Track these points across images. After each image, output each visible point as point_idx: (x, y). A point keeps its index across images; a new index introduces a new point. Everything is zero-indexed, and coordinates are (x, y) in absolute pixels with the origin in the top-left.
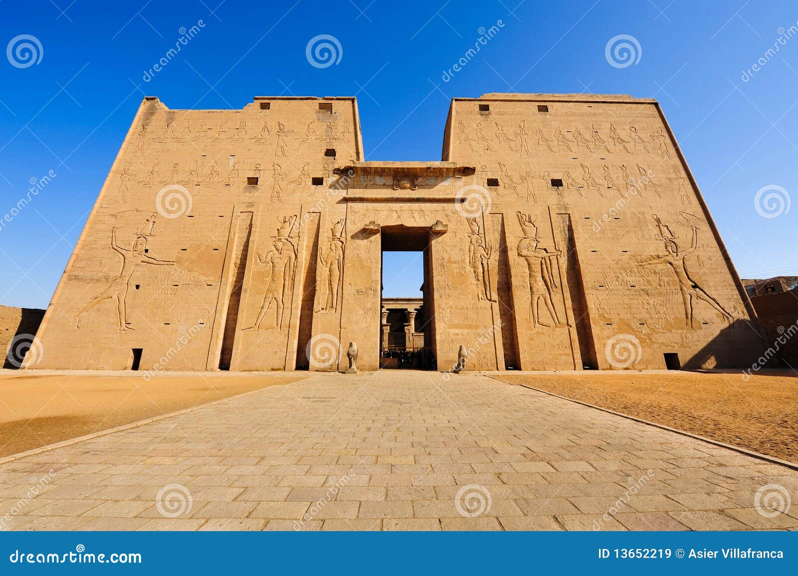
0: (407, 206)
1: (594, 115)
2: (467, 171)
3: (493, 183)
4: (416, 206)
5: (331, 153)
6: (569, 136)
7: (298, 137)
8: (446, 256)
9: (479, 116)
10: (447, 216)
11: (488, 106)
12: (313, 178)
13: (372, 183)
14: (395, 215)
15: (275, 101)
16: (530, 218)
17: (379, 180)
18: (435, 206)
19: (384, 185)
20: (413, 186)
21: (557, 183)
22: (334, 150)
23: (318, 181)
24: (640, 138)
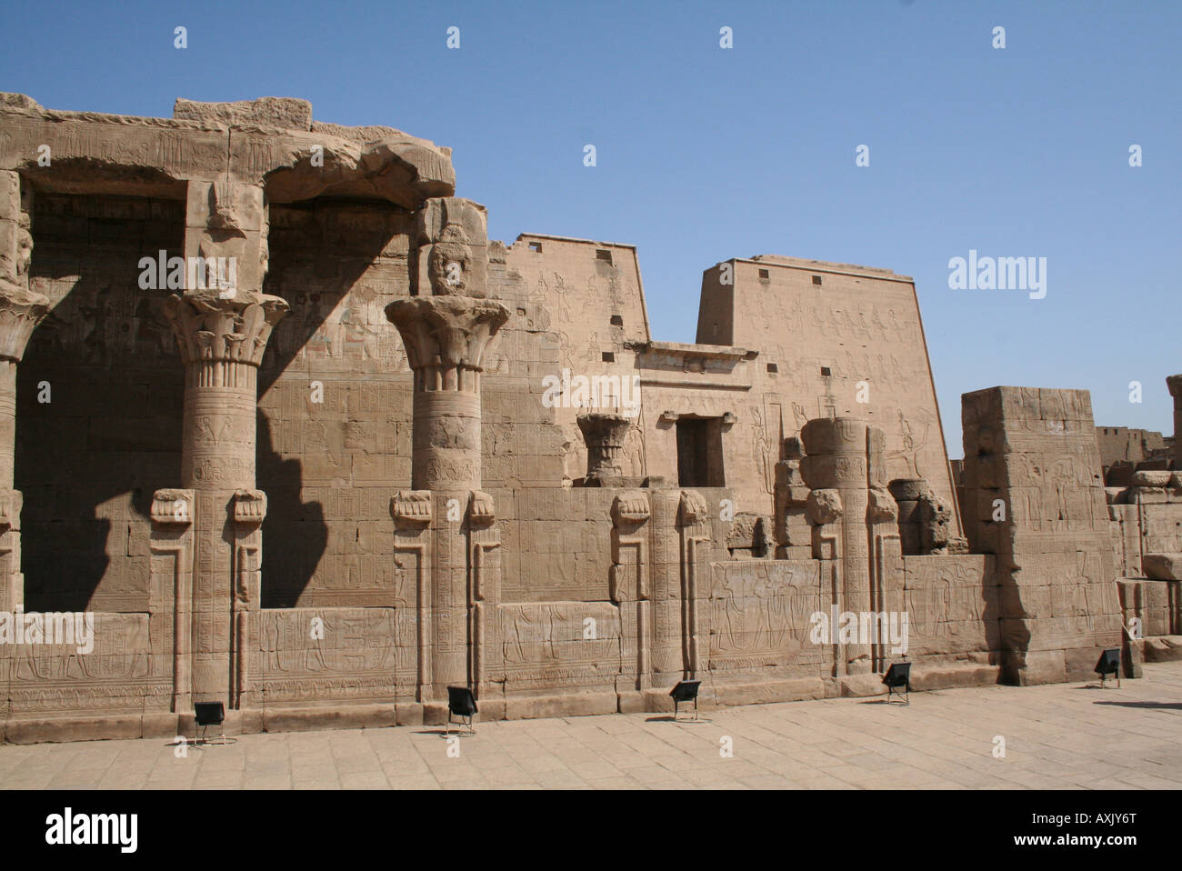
0: (697, 392)
1: (860, 293)
2: (751, 355)
3: (772, 368)
4: (706, 392)
5: (616, 320)
6: (838, 317)
7: (580, 297)
8: (734, 449)
9: (759, 284)
10: (733, 405)
11: (767, 271)
12: (603, 353)
13: (663, 362)
14: (687, 402)
15: (547, 241)
16: (803, 410)
17: (670, 360)
18: (722, 392)
19: (675, 366)
20: (703, 369)
21: (826, 372)
22: (620, 317)
23: (608, 357)
24: (896, 324)
